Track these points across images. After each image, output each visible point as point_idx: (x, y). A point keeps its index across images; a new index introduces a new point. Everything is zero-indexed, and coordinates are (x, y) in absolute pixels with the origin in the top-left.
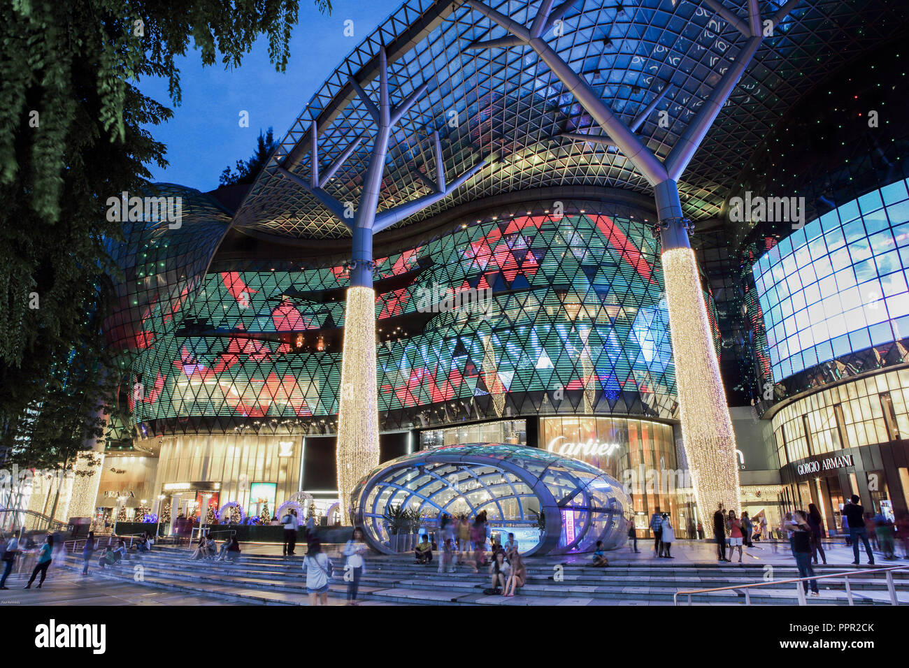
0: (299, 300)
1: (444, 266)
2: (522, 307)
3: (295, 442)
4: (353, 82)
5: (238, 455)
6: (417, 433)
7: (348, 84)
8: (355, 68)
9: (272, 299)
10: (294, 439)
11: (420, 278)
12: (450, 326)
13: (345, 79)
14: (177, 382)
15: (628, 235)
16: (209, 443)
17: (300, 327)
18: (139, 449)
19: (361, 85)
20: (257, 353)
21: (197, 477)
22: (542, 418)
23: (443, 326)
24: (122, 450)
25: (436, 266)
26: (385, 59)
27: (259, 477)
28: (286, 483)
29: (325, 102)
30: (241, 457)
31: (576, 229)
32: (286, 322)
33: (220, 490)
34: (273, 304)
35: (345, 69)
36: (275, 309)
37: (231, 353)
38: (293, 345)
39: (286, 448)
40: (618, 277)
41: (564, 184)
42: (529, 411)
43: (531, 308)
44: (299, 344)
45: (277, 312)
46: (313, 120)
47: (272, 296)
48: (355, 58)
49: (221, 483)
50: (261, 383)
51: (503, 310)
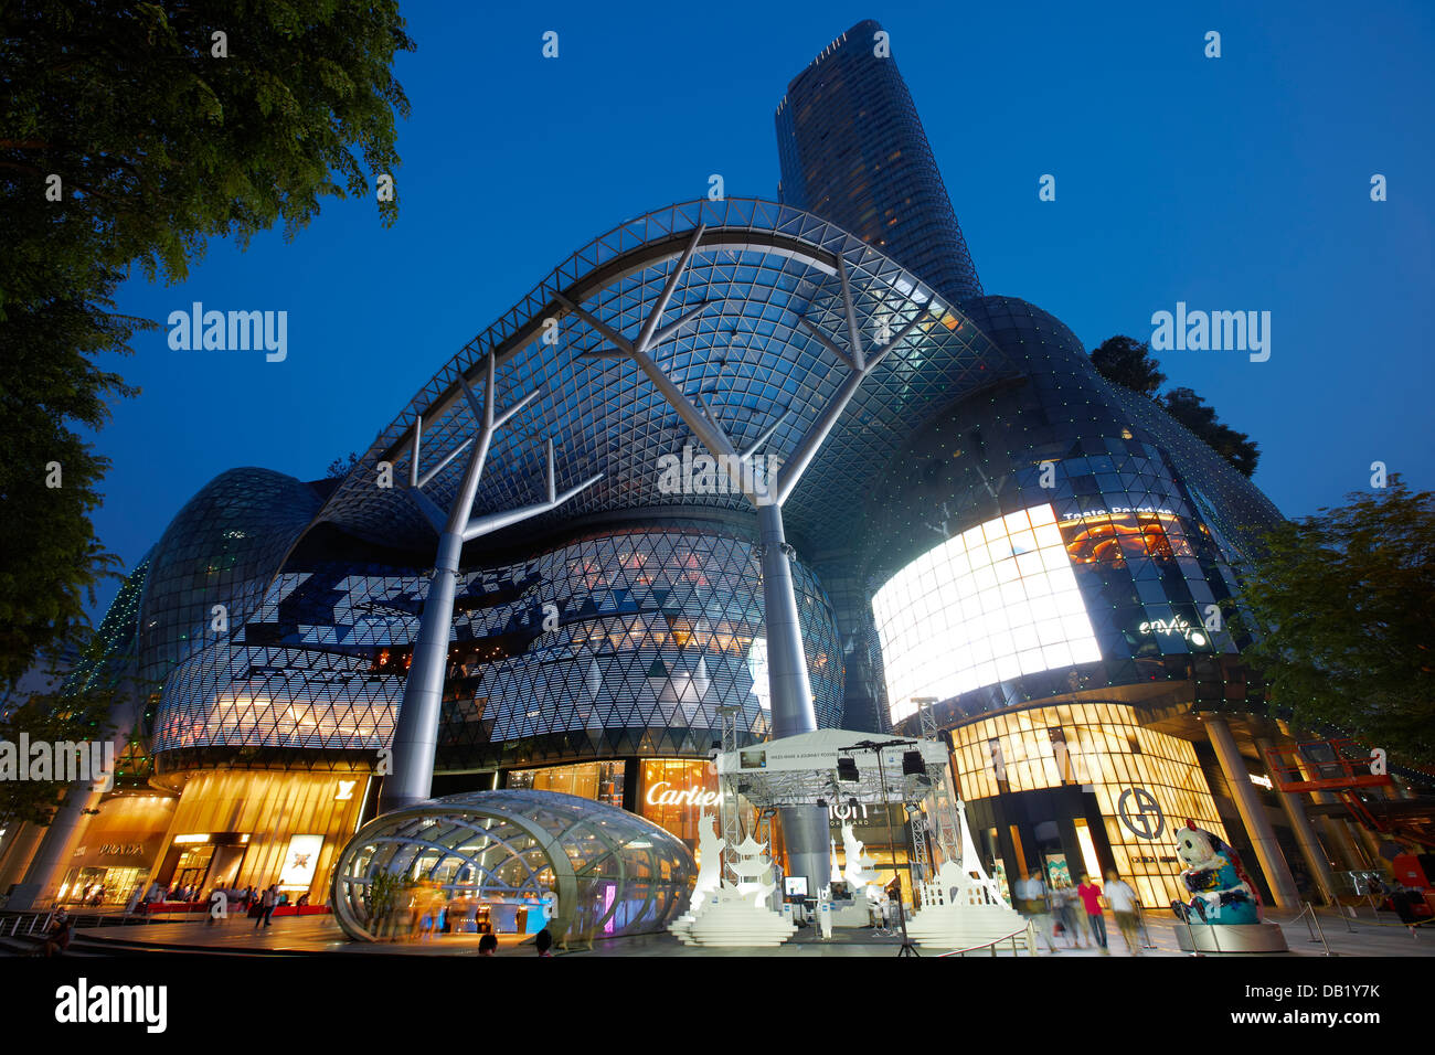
0: (390, 610)
1: (551, 582)
2: (628, 631)
3: (358, 781)
4: (462, 380)
5: (282, 797)
6: (504, 775)
7: (457, 382)
8: (465, 367)
9: (358, 607)
10: (358, 778)
11: (526, 594)
12: (549, 649)
13: (453, 377)
14: (219, 701)
15: (748, 560)
16: (247, 781)
17: (385, 642)
18: (157, 787)
19: (470, 383)
20: (330, 670)
21: (220, 827)
22: (643, 760)
23: (543, 648)
24: (137, 788)
25: (544, 582)
26: (493, 359)
27: (305, 825)
28: (338, 834)
29: (433, 398)
30: (286, 800)
31: (692, 551)
32: (369, 635)
33: (248, 844)
34: (359, 613)
35: (453, 365)
36: (359, 619)
37: (295, 668)
38: (376, 661)
39: (346, 789)
40: (733, 603)
41: (685, 504)
42: (626, 750)
43: (636, 633)
44: (384, 661)
45: (362, 623)
46: (418, 414)
47: (359, 603)
48: (464, 355)
49: (252, 834)
50: (326, 706)
51: (607, 634)
